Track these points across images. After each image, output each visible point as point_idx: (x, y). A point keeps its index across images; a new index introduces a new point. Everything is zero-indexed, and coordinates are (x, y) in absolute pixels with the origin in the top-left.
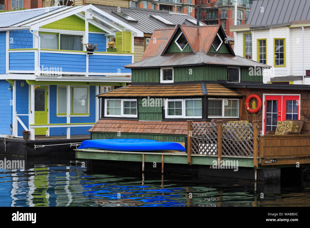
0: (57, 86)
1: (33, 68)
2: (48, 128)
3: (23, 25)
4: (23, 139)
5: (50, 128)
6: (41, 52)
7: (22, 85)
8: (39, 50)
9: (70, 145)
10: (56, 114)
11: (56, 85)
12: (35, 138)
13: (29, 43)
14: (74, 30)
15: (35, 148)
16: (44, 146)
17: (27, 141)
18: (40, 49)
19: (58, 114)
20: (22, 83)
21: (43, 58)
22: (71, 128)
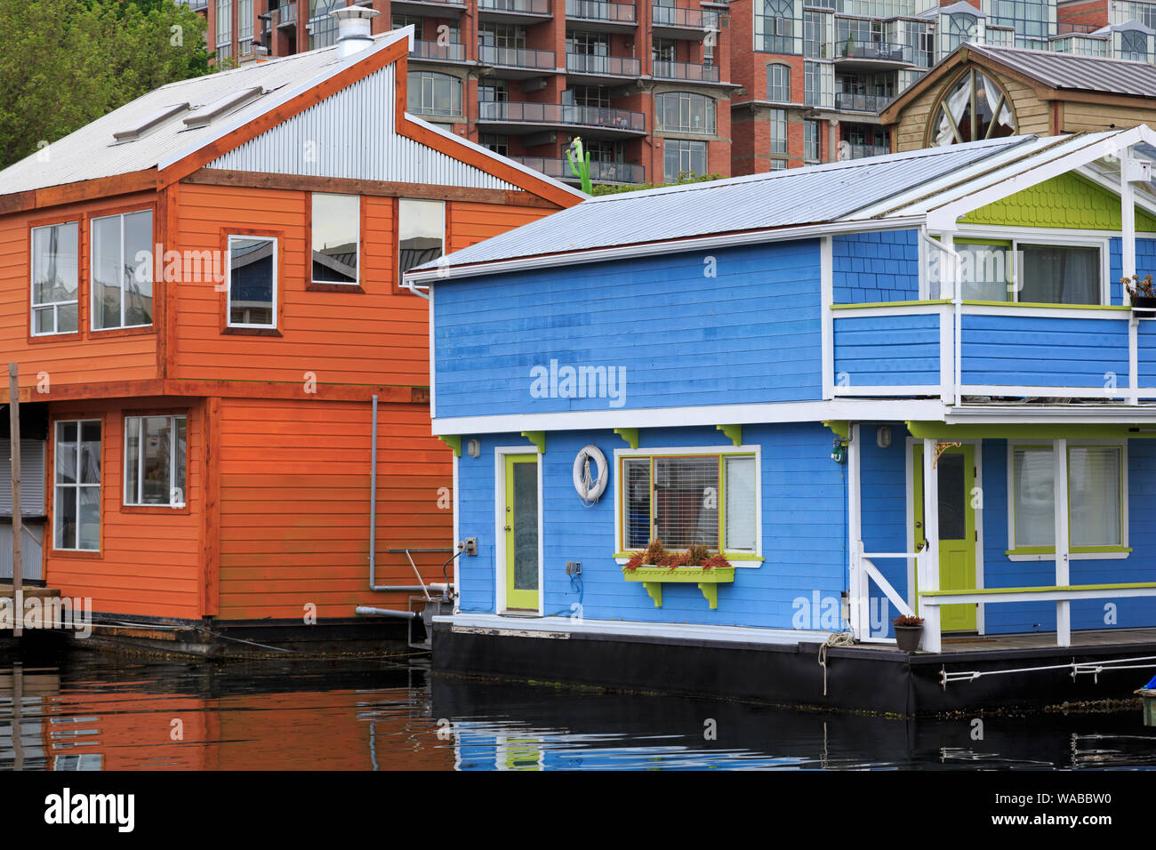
0: (1009, 442)
1: (933, 374)
2: (977, 605)
3: (892, 211)
4: (897, 649)
5: (985, 604)
6: (964, 313)
7: (882, 441)
8: (958, 306)
9: (1072, 669)
10: (1007, 549)
11: (1005, 440)
12: (943, 642)
13: (903, 283)
14: (1066, 225)
15: (942, 682)
16: (977, 675)
17: (914, 654)
18: (962, 302)
19: (1013, 549)
20: (882, 434)
21: (971, 335)
22: (1072, 602)
